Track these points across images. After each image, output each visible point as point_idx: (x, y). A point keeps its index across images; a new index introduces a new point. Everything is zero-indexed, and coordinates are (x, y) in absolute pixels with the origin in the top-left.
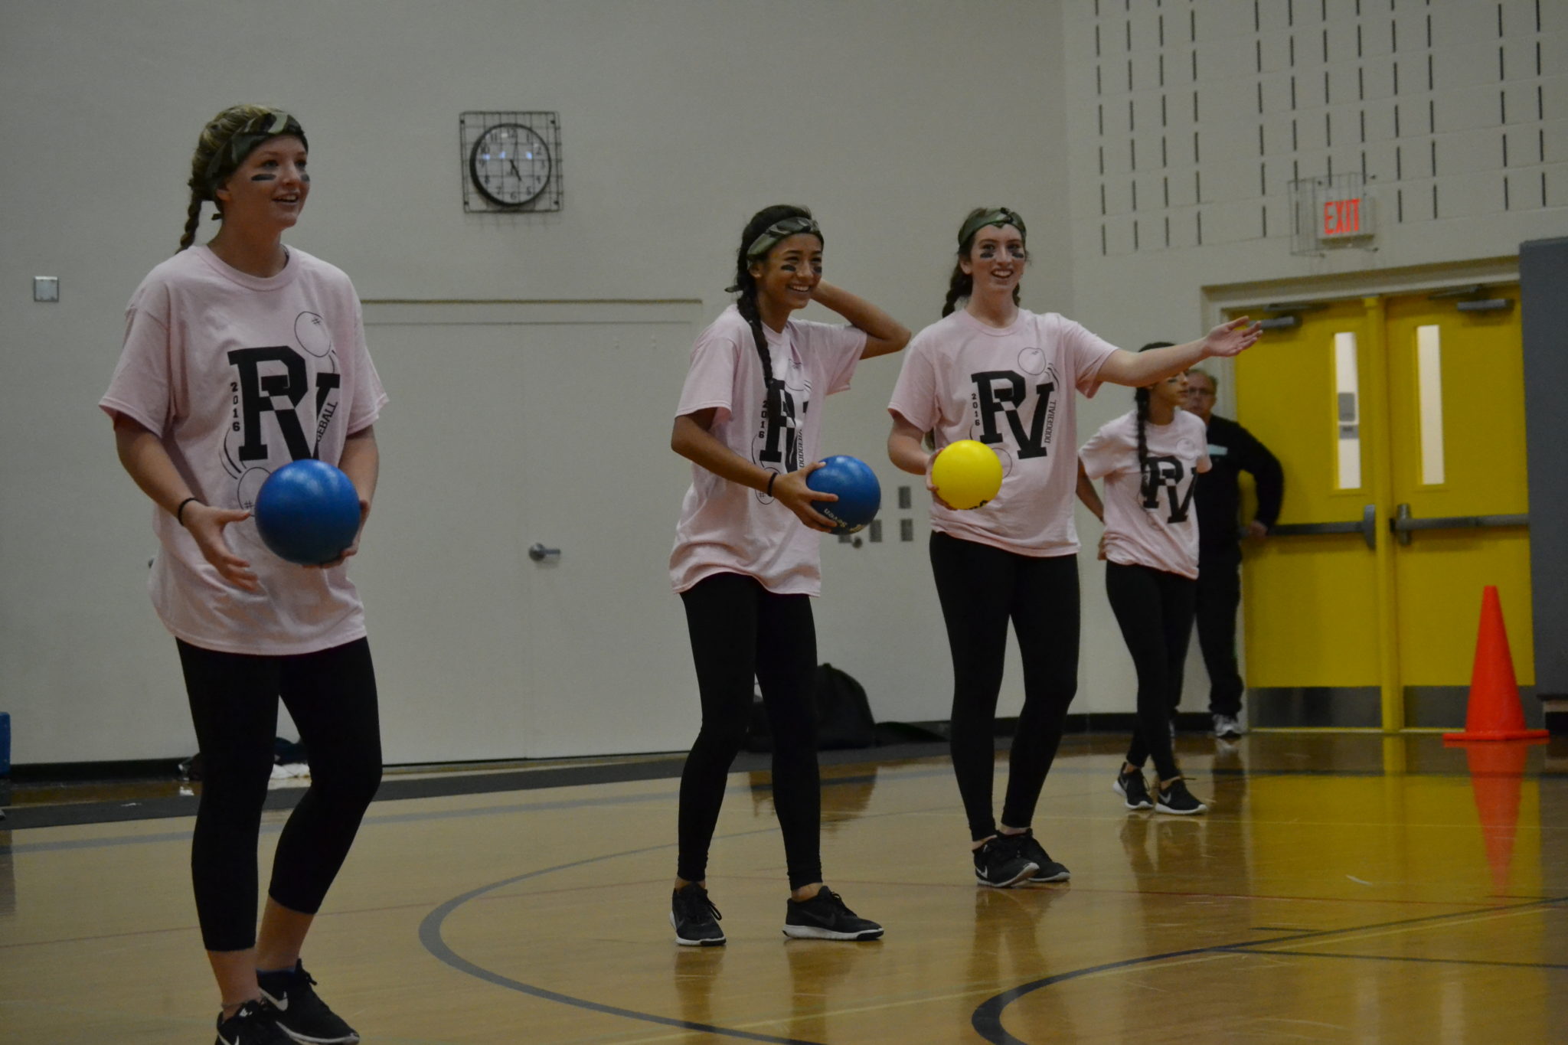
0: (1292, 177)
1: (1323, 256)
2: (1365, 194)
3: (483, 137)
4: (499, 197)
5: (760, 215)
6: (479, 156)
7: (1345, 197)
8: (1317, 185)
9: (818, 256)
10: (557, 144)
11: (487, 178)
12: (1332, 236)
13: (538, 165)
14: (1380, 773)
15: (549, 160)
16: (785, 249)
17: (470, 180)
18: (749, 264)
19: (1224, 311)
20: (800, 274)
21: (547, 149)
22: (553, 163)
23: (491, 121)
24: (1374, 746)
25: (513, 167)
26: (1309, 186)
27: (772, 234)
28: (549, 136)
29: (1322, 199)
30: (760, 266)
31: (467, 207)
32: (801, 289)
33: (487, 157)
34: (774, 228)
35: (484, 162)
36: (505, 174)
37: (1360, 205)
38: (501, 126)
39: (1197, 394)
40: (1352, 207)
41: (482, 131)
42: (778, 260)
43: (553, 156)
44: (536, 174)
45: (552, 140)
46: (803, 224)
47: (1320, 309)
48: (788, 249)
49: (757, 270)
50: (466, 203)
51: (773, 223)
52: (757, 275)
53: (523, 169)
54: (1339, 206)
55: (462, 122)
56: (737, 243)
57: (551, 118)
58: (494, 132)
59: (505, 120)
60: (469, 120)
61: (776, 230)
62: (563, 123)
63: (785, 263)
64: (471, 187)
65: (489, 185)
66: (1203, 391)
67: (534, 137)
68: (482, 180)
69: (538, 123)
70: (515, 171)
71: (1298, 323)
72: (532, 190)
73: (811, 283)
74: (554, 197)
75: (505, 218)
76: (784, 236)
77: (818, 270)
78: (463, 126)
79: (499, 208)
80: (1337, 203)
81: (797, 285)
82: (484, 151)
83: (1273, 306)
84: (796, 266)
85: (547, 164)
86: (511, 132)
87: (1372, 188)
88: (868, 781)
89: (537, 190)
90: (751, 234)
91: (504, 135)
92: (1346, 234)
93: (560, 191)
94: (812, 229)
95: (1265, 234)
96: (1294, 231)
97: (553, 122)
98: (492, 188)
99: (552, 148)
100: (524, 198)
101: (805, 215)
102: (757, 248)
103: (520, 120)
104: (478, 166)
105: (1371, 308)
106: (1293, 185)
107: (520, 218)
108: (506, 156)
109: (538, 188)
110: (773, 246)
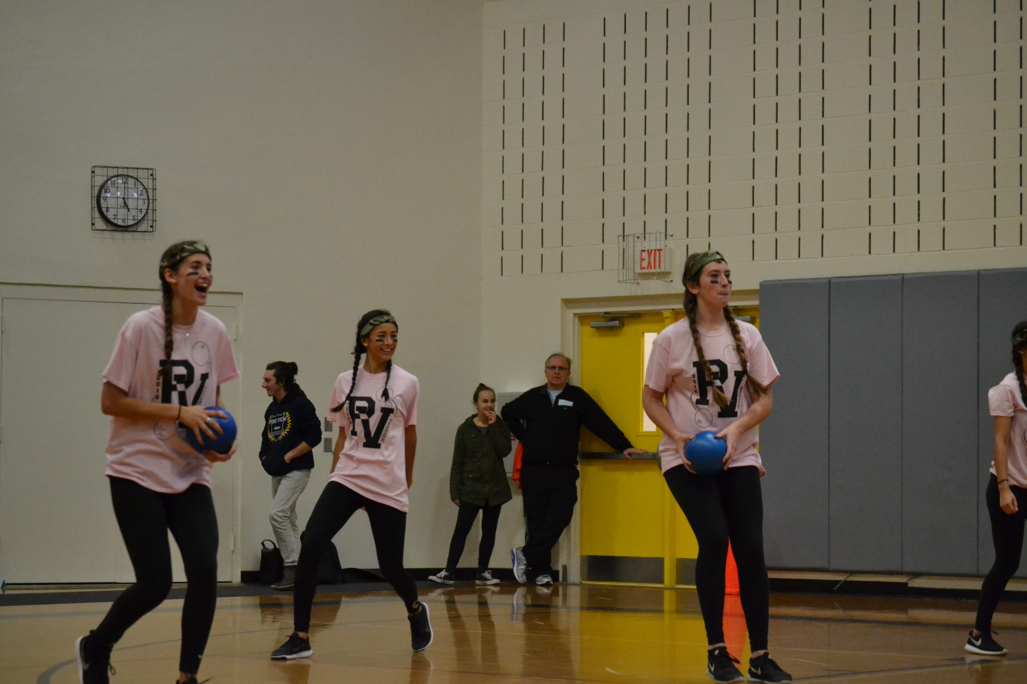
0: (622, 233)
1: (638, 283)
2: (666, 246)
3: (106, 182)
4: (115, 221)
5: (365, 316)
6: (103, 195)
7: (653, 248)
8: (636, 238)
9: (395, 334)
10: (154, 189)
11: (107, 208)
12: (644, 271)
13: (141, 202)
14: (661, 611)
15: (148, 199)
16: (378, 330)
17: (96, 209)
18: (362, 340)
19: (575, 315)
20: (386, 343)
21: (147, 192)
22: (151, 201)
23: (112, 172)
24: (658, 596)
25: (125, 203)
26: (631, 239)
27: (372, 324)
28: (149, 184)
29: (639, 248)
30: (367, 339)
31: (93, 226)
32: (387, 350)
33: (109, 195)
34: (372, 321)
35: (105, 199)
36: (119, 207)
37: (662, 253)
38: (117, 176)
39: (557, 371)
40: (657, 253)
41: (105, 178)
42: (374, 337)
43: (151, 197)
44: (139, 208)
45: (150, 186)
46: (386, 318)
47: (636, 316)
48: (379, 331)
49: (365, 342)
50: (93, 224)
51: (372, 319)
52: (366, 345)
53: (131, 203)
54: (649, 252)
55: (93, 172)
56: (356, 330)
57: (150, 172)
58: (113, 179)
59: (121, 172)
60: (97, 171)
61: (373, 322)
62: (158, 176)
63: (378, 338)
64: (97, 214)
65: (108, 213)
66: (560, 368)
67: (139, 184)
68: (104, 210)
69: (142, 175)
70: (126, 205)
71: (622, 325)
72: (136, 218)
73: (392, 347)
74: (150, 223)
75: (118, 235)
76: (376, 325)
77: (396, 341)
78: (93, 175)
79: (114, 228)
80: (648, 250)
81: (385, 348)
82: (106, 191)
83: (606, 313)
84: (383, 339)
85: (146, 201)
86: (125, 180)
87: (670, 243)
88: (338, 603)
89: (140, 218)
90: (361, 326)
91: (120, 181)
92: (653, 270)
93: (154, 219)
94: (391, 321)
95: (603, 268)
96: (621, 265)
97: (152, 175)
98: (110, 216)
99: (150, 191)
100: (131, 222)
101: (387, 314)
102: (365, 331)
103: (131, 173)
104: (102, 200)
105: (667, 318)
106: (621, 238)
107: (127, 235)
108: (121, 194)
109: (140, 216)
110: (372, 330)
